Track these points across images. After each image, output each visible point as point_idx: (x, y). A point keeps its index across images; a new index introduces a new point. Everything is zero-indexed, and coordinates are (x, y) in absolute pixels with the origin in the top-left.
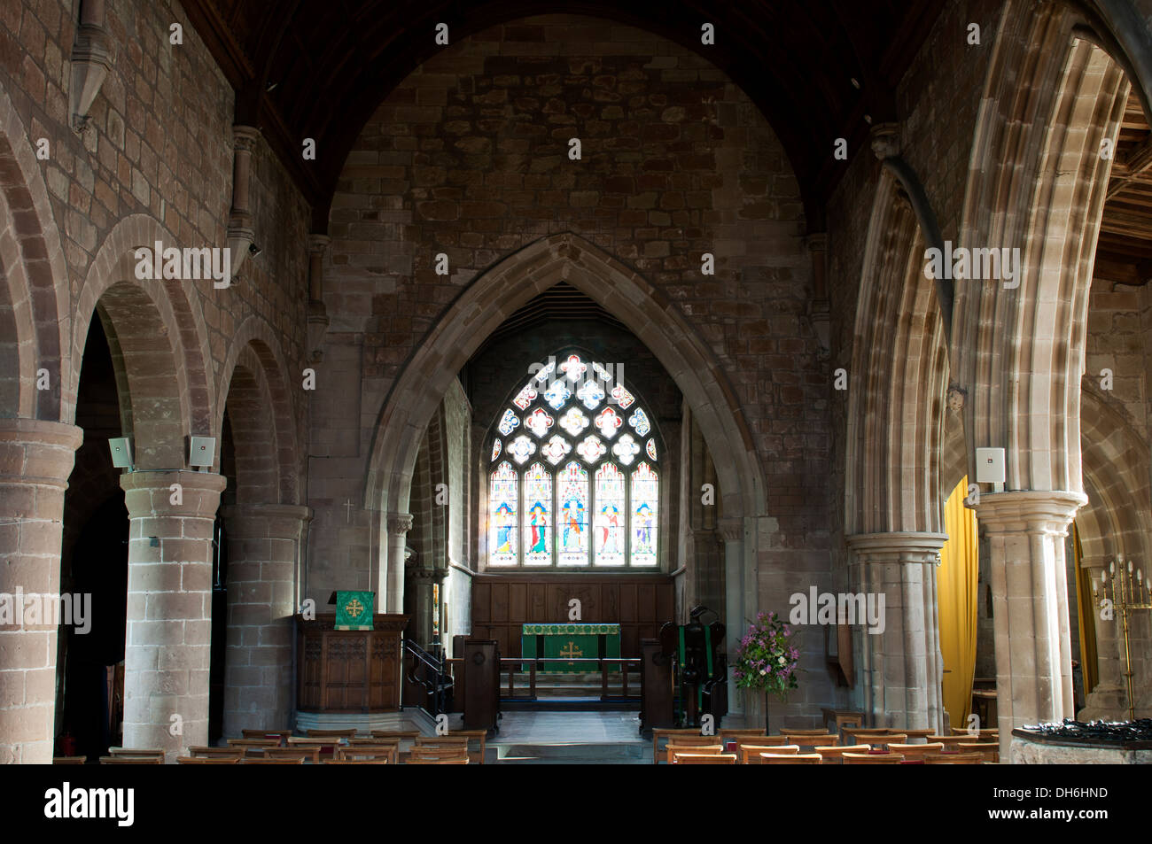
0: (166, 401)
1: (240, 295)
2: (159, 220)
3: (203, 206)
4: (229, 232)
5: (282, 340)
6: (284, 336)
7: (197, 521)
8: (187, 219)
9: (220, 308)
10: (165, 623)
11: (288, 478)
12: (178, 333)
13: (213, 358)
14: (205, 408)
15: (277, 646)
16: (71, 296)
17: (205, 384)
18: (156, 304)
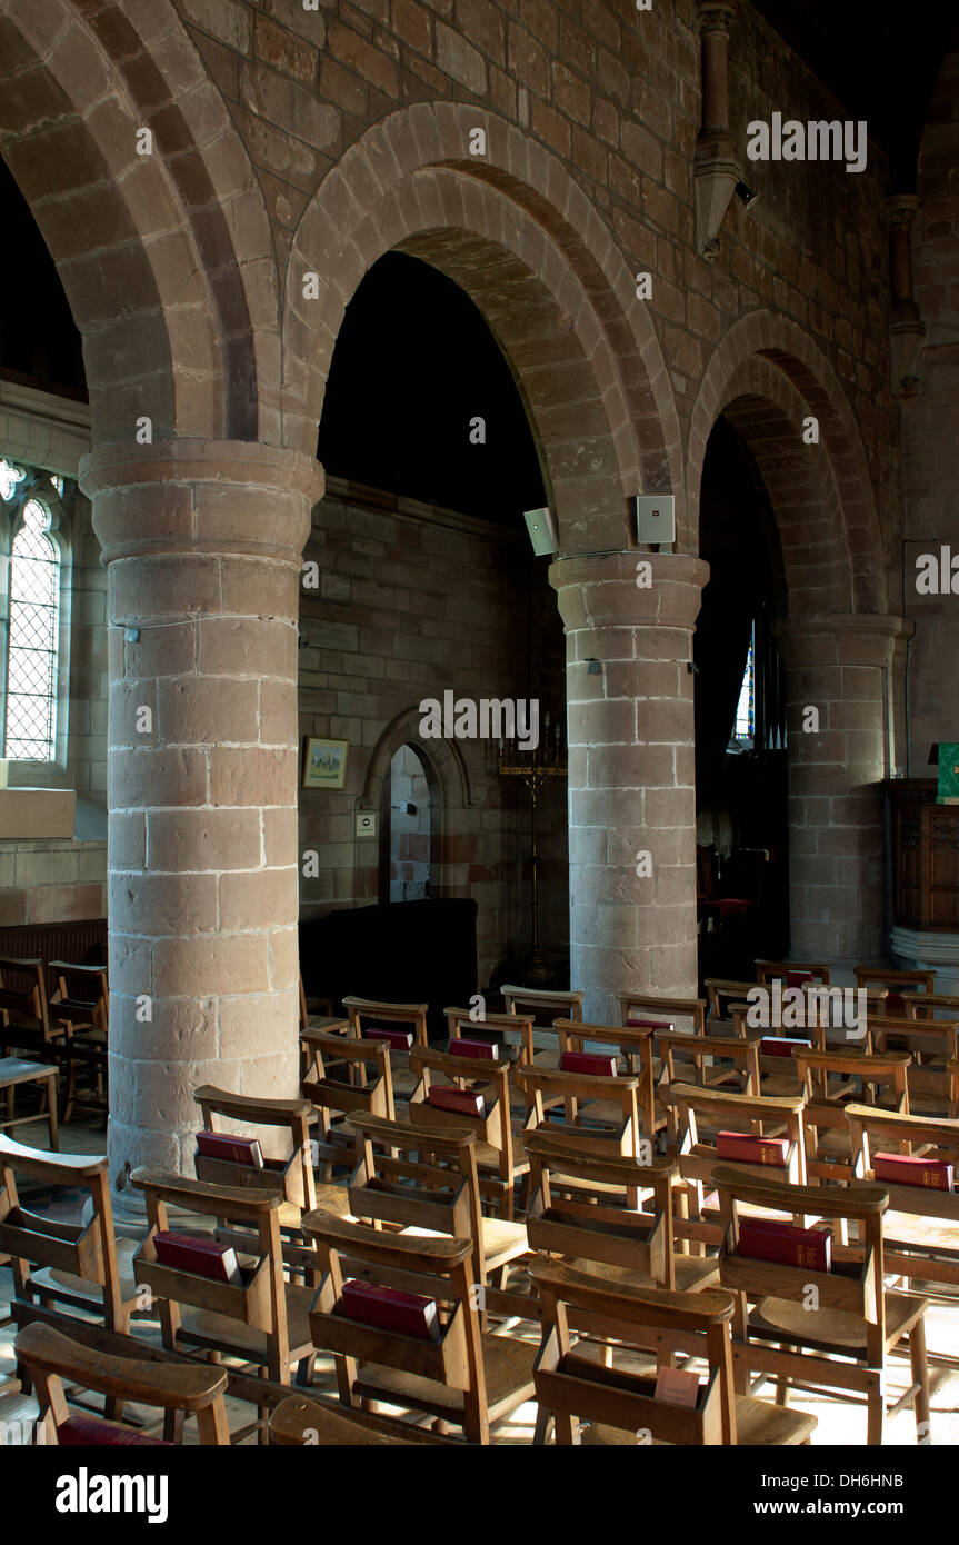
0: (594, 441)
1: (730, 275)
2: (516, 124)
3: (627, 114)
4: (697, 168)
5: (835, 359)
6: (841, 351)
7: (658, 633)
8: (591, 131)
9: (686, 289)
10: (614, 791)
11: (865, 574)
12: (601, 330)
13: (670, 368)
14: (660, 451)
15: (858, 827)
16: (275, 223)
17: (656, 410)
18: (540, 275)
